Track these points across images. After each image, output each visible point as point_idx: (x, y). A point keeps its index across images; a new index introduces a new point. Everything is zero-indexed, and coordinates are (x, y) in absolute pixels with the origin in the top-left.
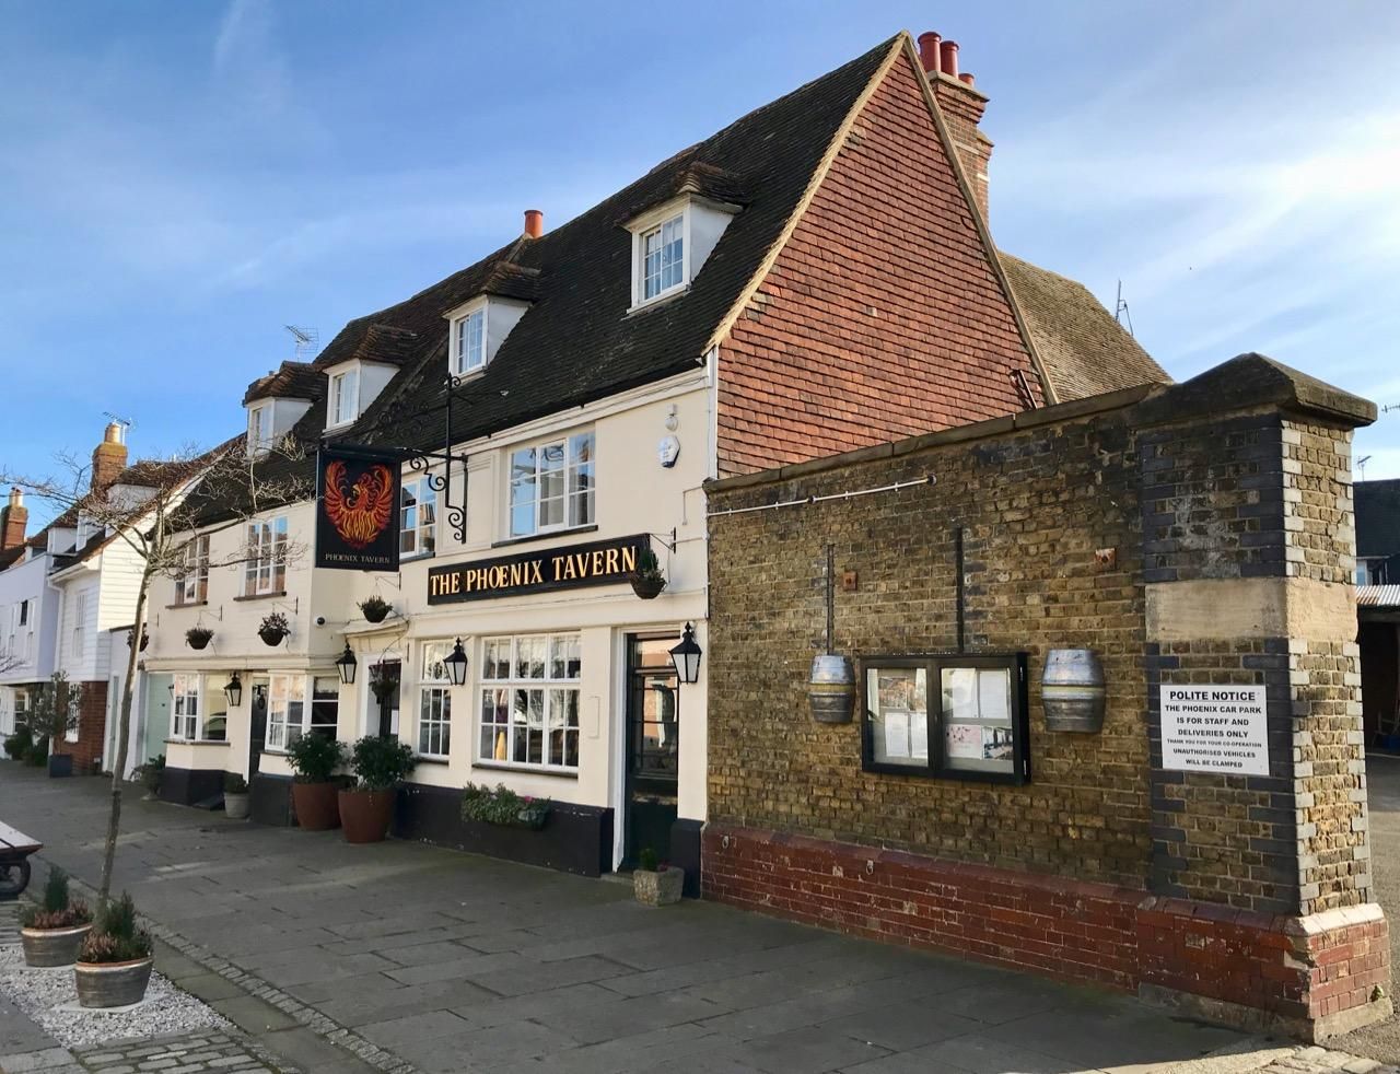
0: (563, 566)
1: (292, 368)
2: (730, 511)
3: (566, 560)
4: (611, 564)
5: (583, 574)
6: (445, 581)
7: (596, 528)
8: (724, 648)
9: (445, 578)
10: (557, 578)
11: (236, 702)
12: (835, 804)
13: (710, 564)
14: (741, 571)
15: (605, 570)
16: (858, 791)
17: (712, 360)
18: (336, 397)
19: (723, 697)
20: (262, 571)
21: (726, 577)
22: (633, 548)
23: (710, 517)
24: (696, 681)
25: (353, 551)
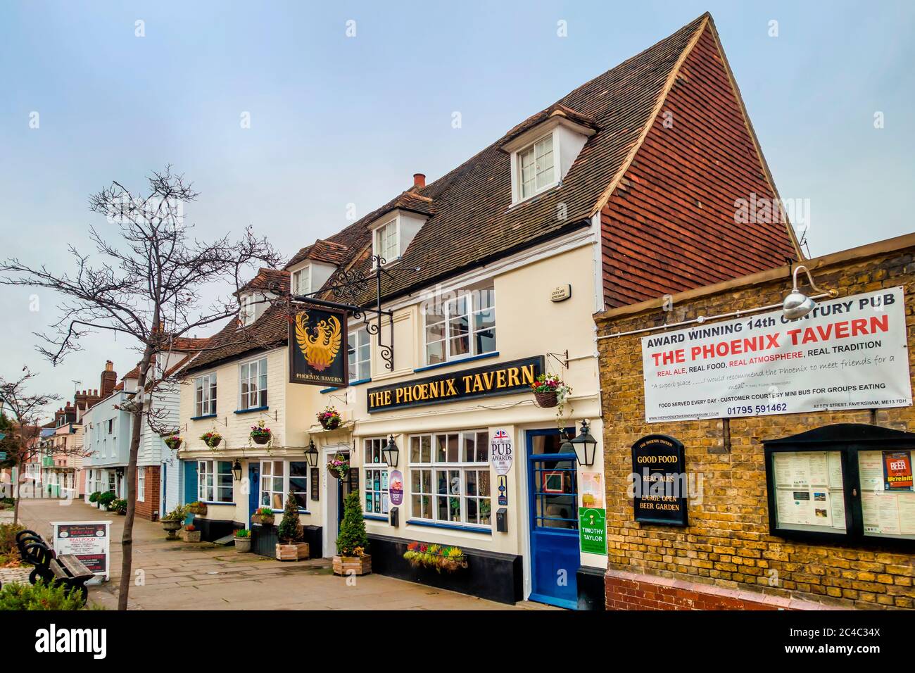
0: (472, 382)
1: (266, 273)
2: (619, 334)
3: (474, 378)
4: (513, 379)
5: (489, 387)
6: (380, 396)
7: (497, 355)
8: (618, 439)
9: (380, 394)
10: (468, 391)
11: (238, 478)
12: (738, 560)
13: (602, 375)
14: (632, 380)
15: (508, 384)
16: (762, 551)
17: (597, 221)
18: (296, 285)
20: (252, 394)
21: (617, 385)
22: (531, 366)
23: (600, 340)
24: (593, 464)
25: (316, 372)
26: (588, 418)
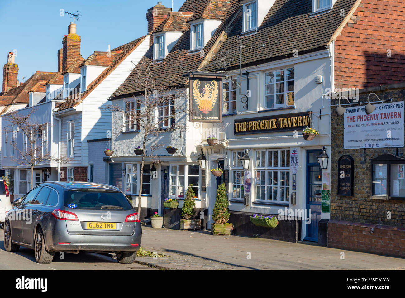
0: (283, 122)
3: (284, 119)
4: (299, 122)
5: (290, 125)
6: (241, 125)
7: (294, 108)
8: (335, 156)
10: (281, 127)
12: (365, 210)
13: (332, 124)
14: (340, 128)
15: (297, 125)
16: (371, 206)
17: (332, 46)
19: (335, 174)
20: (164, 118)
21: (336, 130)
22: (307, 116)
23: (332, 106)
24: (327, 168)
25: (204, 115)
26: (326, 146)
